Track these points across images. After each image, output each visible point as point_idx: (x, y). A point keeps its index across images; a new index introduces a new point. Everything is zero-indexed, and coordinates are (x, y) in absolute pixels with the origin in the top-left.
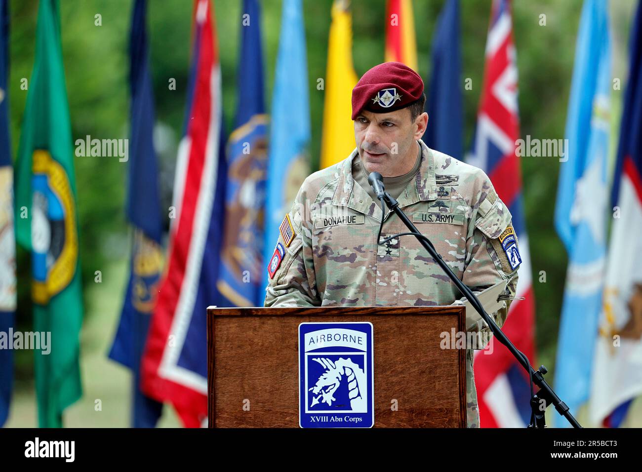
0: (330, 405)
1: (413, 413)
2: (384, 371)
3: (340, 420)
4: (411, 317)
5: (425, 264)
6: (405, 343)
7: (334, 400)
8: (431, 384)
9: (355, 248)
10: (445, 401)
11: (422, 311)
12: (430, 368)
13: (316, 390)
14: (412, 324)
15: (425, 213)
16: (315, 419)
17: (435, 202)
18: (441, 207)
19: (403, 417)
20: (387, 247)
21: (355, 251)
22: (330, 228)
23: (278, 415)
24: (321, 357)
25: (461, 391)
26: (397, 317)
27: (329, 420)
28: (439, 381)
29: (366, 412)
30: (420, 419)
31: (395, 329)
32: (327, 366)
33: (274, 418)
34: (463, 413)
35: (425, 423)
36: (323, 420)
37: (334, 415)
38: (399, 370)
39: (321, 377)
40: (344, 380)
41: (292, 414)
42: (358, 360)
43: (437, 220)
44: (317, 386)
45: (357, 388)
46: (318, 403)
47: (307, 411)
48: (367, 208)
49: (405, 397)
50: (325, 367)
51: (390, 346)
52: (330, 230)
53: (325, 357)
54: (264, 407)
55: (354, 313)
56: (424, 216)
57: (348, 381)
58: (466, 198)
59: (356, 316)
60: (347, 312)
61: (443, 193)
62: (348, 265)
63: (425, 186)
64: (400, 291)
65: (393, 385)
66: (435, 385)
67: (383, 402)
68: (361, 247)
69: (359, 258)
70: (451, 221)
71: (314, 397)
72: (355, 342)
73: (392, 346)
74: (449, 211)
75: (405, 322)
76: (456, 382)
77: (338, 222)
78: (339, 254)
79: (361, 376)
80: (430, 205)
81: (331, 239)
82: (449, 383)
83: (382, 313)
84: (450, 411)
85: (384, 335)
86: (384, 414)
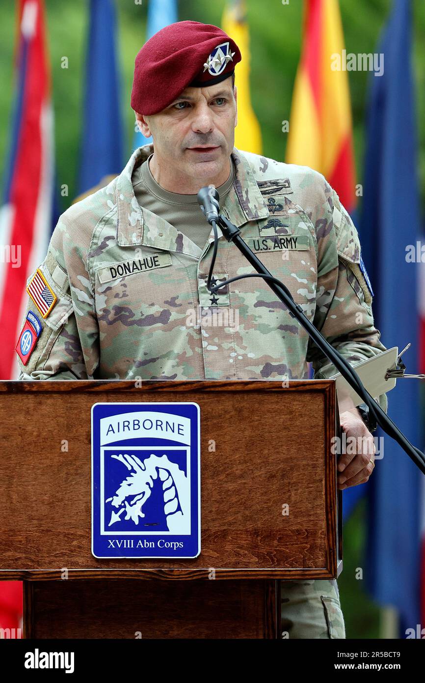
0: (137, 523)
1: (257, 537)
2: (216, 474)
3: (151, 545)
4: (256, 396)
5: (270, 311)
6: (247, 433)
7: (143, 516)
8: (284, 493)
9: (166, 302)
10: (305, 519)
11: (271, 386)
12: (284, 470)
13: (116, 502)
14: (257, 405)
15: (257, 239)
16: (115, 544)
17: (267, 221)
18: (278, 228)
19: (244, 542)
20: (211, 294)
21: (167, 307)
22: (122, 280)
23: (61, 537)
24: (123, 453)
25: (329, 505)
26: (235, 396)
27: (135, 544)
28: (296, 490)
29: (190, 534)
30: (269, 545)
31: (232, 414)
32: (132, 467)
33: (55, 542)
34: (331, 537)
35: (275, 550)
36: (127, 545)
37: (142, 538)
38: (238, 472)
39: (124, 482)
40: (157, 487)
41: (81, 536)
42: (177, 458)
43: (275, 247)
44: (117, 496)
45: (176, 499)
46: (120, 520)
47: (103, 533)
48: (172, 241)
49: (247, 512)
50: (130, 468)
51: (224, 438)
52: (123, 282)
53: (130, 453)
54: (40, 525)
55: (172, 389)
56: (256, 243)
57: (164, 489)
58: (308, 210)
59: (175, 393)
60: (162, 387)
61: (274, 207)
62: (158, 328)
63: (248, 199)
64: (238, 355)
65: (228, 495)
66: (290, 495)
67: (213, 520)
68: (174, 299)
69: (174, 315)
70: (294, 246)
71: (113, 512)
72: (173, 432)
73: (228, 437)
74: (289, 232)
75: (245, 402)
76: (322, 491)
77: (133, 269)
78: (143, 315)
79: (183, 482)
80: (261, 226)
81: (128, 295)
82: (310, 492)
83: (212, 389)
84: (312, 534)
85: (215, 421)
86: (216, 537)
